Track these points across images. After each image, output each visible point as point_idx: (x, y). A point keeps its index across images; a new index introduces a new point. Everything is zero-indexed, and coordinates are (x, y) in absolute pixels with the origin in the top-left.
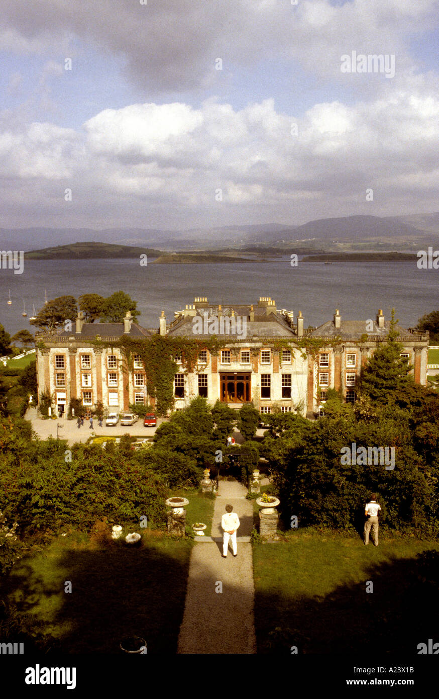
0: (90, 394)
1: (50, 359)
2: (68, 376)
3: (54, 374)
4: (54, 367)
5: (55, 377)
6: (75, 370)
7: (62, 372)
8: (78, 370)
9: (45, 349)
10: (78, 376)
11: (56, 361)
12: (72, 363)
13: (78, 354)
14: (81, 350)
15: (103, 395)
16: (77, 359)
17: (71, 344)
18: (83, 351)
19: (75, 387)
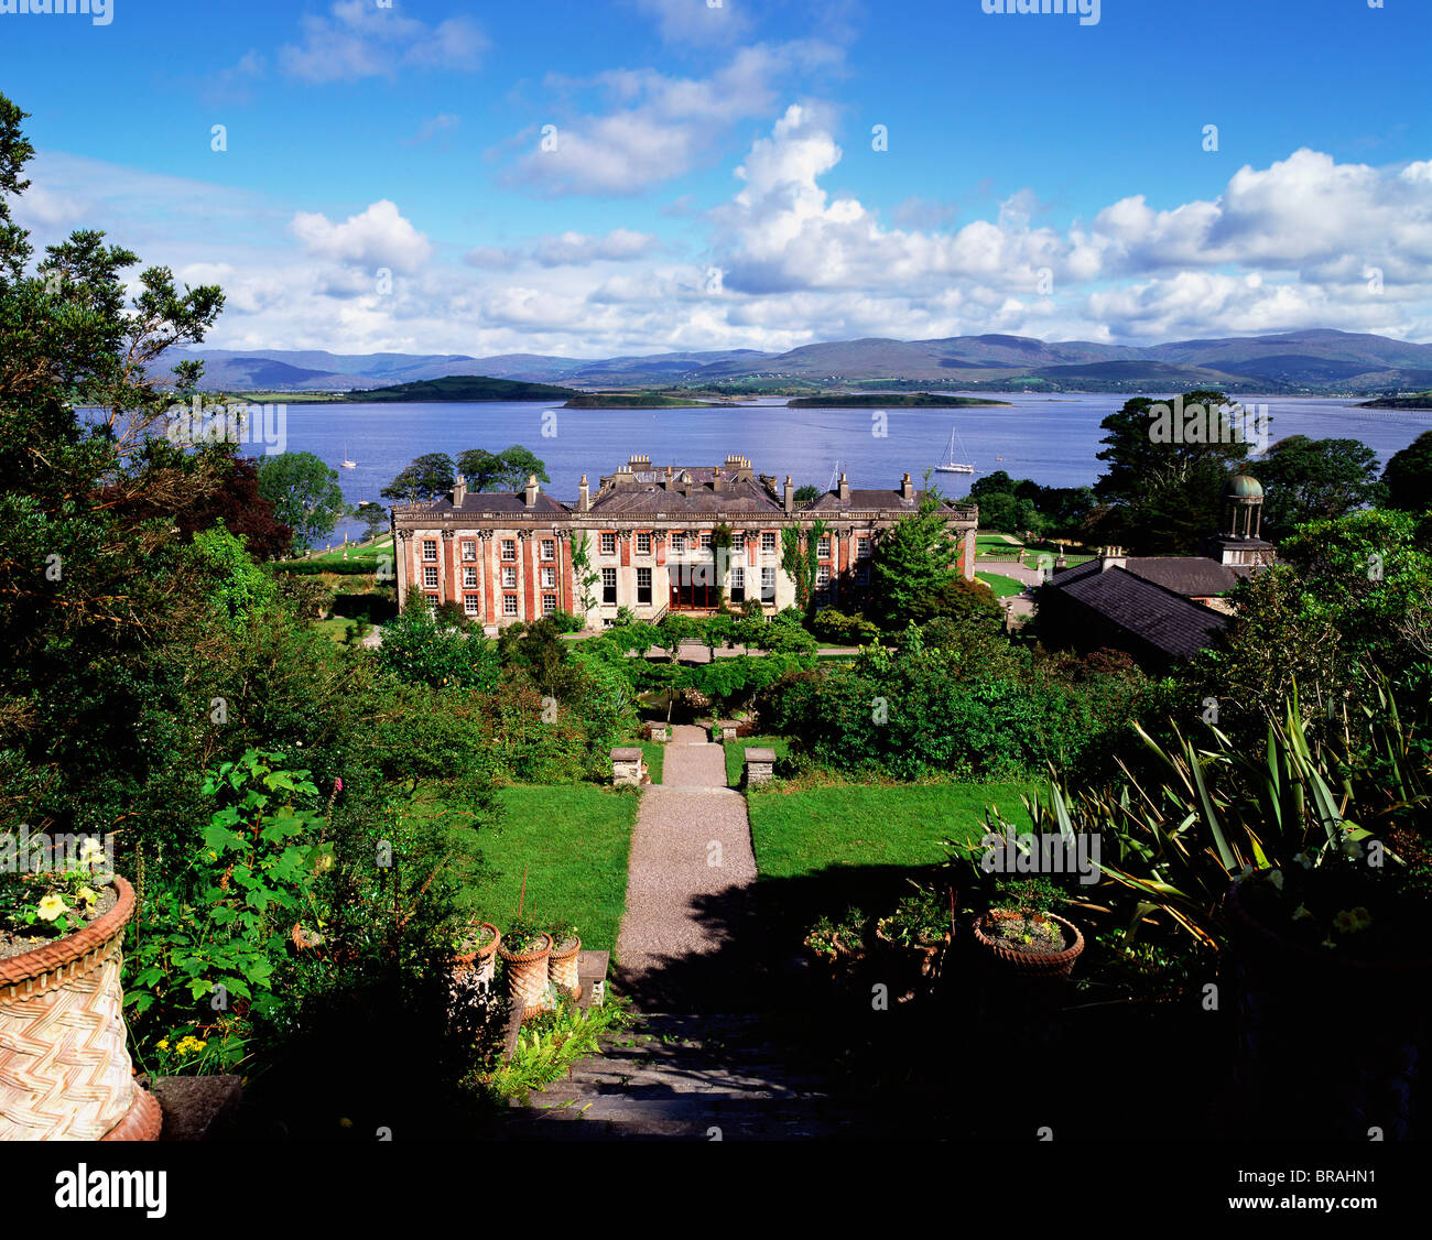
0: (476, 597)
1: (415, 545)
2: (442, 572)
3: (422, 568)
4: (421, 557)
5: (422, 573)
6: (452, 561)
7: (434, 565)
8: (457, 562)
9: (407, 534)
10: (457, 571)
11: (424, 550)
12: (448, 551)
13: (456, 537)
14: (459, 533)
15: (495, 599)
16: (455, 546)
17: (447, 524)
18: (463, 535)
19: (453, 587)
